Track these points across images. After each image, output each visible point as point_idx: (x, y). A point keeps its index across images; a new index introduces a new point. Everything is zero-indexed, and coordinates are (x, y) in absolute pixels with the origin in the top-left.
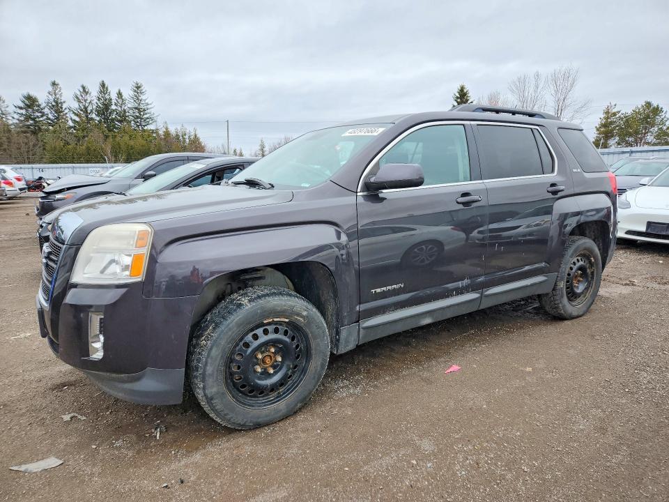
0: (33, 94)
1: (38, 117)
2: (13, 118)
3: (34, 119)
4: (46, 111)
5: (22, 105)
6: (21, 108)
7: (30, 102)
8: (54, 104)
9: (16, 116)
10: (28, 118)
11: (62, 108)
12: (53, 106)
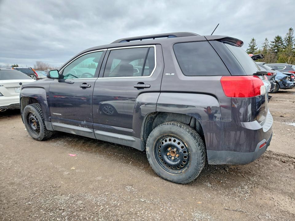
0: (280, 35)
1: (279, 45)
2: (269, 47)
3: (277, 47)
4: (284, 42)
5: (274, 41)
6: (273, 42)
7: (278, 39)
8: (288, 38)
9: (271, 46)
10: (276, 46)
11: (291, 40)
12: (288, 40)
